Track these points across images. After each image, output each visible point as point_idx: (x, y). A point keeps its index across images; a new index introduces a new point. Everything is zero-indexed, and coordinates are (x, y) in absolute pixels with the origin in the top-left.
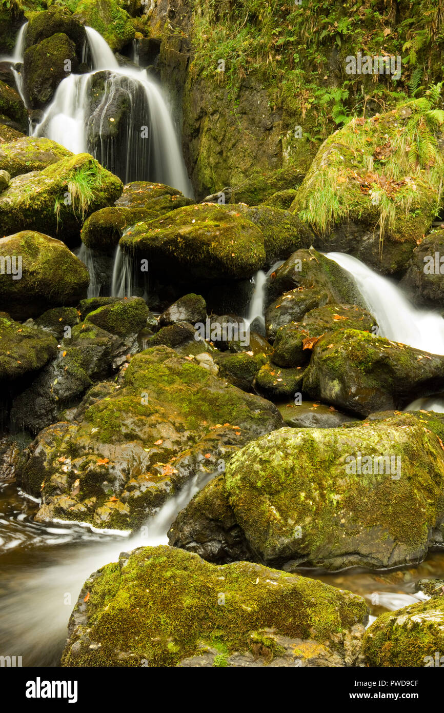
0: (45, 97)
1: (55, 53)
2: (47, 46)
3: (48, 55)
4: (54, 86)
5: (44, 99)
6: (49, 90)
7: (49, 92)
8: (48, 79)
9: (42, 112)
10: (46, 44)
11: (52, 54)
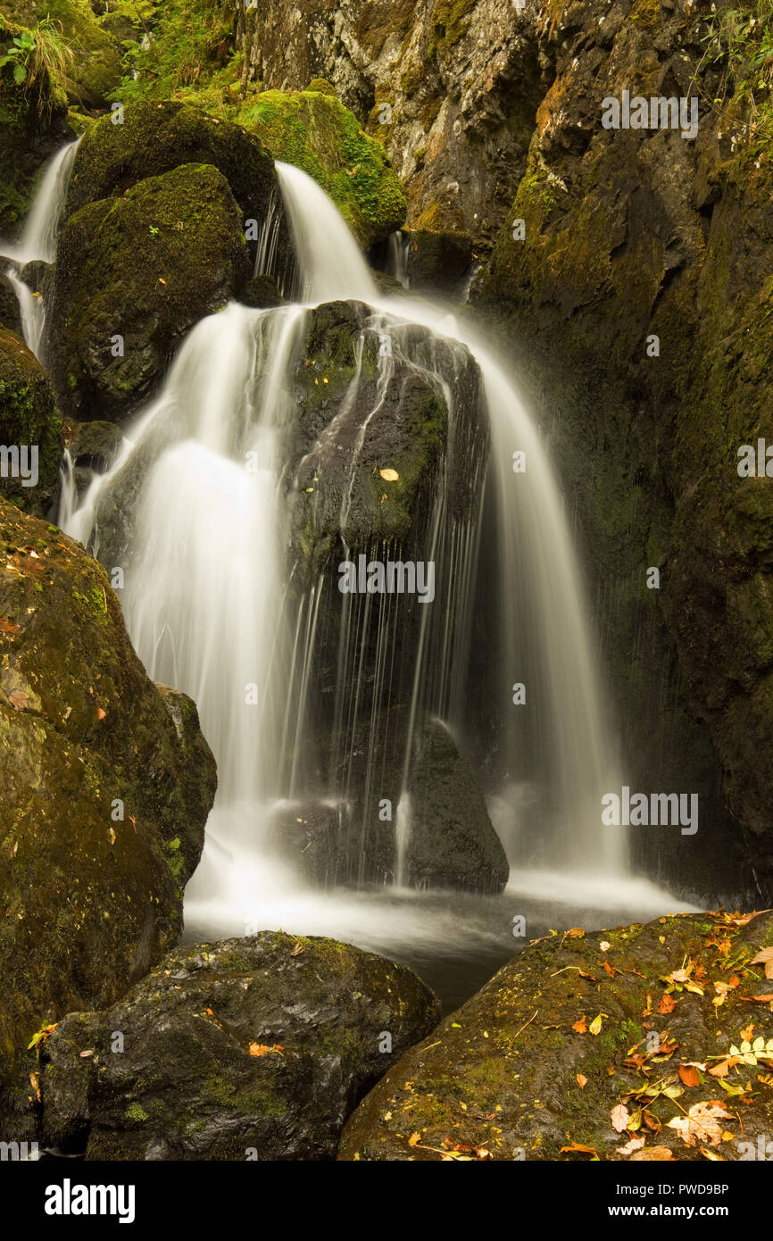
0: (127, 376)
1: (180, 226)
2: (152, 202)
3: (154, 231)
4: (167, 343)
5: (125, 385)
6: (146, 353)
7: (146, 361)
8: (144, 315)
9: (116, 429)
10: (146, 196)
11: (167, 230)
